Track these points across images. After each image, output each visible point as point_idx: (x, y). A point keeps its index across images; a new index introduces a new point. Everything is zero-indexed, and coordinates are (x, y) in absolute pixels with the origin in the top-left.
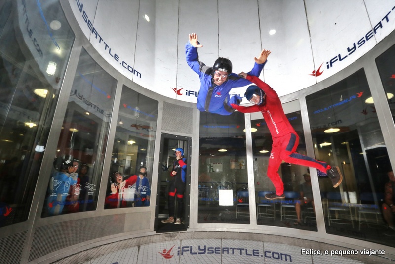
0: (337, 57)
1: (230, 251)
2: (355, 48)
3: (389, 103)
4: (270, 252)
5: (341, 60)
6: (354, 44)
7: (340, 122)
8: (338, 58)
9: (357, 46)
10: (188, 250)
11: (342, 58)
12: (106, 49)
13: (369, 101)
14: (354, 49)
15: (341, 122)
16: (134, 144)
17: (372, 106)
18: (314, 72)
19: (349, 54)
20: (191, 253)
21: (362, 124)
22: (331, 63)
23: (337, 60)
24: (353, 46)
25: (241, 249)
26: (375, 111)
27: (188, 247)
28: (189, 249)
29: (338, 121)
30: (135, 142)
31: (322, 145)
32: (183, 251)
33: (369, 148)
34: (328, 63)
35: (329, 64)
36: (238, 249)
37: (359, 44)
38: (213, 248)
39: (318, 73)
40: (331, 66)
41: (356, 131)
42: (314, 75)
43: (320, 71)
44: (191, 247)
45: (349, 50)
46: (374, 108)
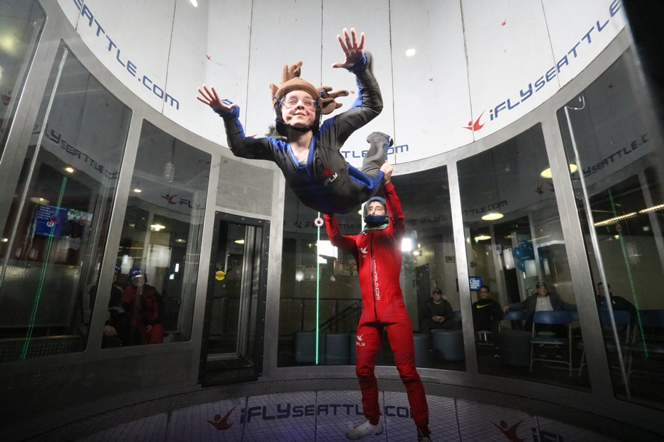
0: (504, 103)
1: (331, 409)
2: (531, 91)
3: (571, 179)
4: (394, 407)
5: (510, 108)
6: (530, 86)
7: (504, 203)
8: (506, 105)
9: (534, 89)
10: (259, 414)
11: (511, 106)
12: (110, 49)
13: (546, 174)
14: (529, 93)
15: (506, 204)
16: (162, 231)
17: (549, 182)
18: (470, 124)
19: (522, 101)
20: (265, 418)
21: (535, 208)
22: (496, 112)
23: (505, 107)
24: (528, 89)
25: (348, 406)
26: (553, 190)
27: (259, 408)
28: (261, 411)
29: (502, 202)
30: (163, 227)
31: (477, 239)
32: (250, 415)
33: (543, 245)
34: (491, 111)
35: (493, 113)
36: (344, 406)
37: (536, 86)
38: (302, 407)
39: (477, 127)
40: (496, 116)
41: (526, 218)
42: (470, 128)
43: (480, 124)
44: (265, 408)
45: (522, 94)
46: (552, 185)
